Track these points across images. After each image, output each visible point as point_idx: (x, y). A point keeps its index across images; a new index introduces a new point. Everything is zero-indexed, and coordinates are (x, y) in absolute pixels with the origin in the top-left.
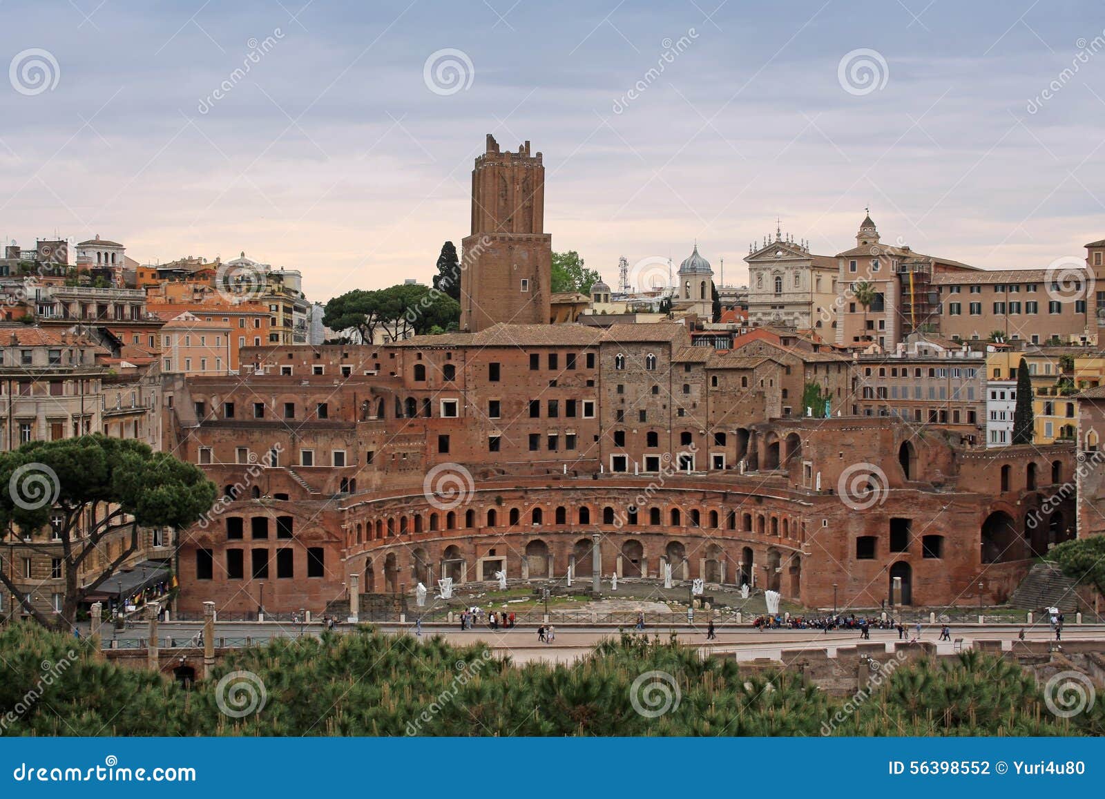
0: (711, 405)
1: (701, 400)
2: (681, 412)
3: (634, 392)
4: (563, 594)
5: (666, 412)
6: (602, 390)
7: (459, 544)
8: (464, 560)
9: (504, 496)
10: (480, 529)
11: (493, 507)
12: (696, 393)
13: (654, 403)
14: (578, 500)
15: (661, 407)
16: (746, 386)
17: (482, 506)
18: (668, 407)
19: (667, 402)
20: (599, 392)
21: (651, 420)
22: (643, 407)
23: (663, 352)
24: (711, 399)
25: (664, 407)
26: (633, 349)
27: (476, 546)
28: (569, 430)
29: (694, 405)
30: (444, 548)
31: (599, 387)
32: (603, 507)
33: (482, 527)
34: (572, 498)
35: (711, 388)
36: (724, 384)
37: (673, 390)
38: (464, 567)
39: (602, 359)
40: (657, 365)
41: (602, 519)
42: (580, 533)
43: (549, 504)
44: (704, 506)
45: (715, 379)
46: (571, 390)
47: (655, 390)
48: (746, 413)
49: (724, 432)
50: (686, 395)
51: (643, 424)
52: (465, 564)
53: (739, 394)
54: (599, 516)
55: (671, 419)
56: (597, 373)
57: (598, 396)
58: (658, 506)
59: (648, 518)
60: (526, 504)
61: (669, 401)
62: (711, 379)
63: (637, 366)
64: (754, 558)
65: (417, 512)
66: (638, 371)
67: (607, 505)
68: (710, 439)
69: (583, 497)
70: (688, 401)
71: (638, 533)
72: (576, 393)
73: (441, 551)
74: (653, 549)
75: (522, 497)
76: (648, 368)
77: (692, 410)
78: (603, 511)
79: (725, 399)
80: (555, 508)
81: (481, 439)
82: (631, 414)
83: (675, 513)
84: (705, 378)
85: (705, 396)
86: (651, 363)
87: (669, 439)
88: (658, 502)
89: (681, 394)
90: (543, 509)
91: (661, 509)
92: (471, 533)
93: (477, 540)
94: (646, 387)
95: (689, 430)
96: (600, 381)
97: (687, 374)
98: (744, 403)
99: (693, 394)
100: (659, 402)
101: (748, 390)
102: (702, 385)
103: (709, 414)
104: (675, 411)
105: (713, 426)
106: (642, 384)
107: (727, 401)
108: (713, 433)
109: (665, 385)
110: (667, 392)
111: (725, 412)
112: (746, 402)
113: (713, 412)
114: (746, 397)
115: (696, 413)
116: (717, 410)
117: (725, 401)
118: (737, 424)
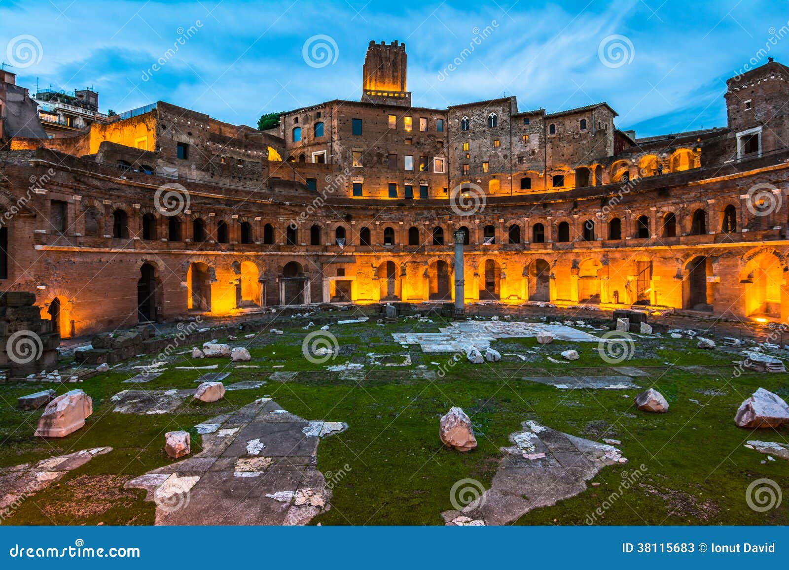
0: (549, 151)
1: (540, 148)
2: (521, 160)
3: (478, 147)
4: (415, 313)
5: (507, 160)
6: (450, 149)
7: (302, 262)
8: (308, 279)
9: (352, 213)
10: (327, 246)
11: (342, 224)
12: (535, 142)
13: (496, 155)
14: (431, 220)
15: (502, 157)
16: (585, 128)
17: (329, 222)
18: (509, 157)
19: (508, 152)
20: (448, 151)
21: (493, 168)
22: (487, 159)
23: (503, 110)
24: (549, 146)
25: (506, 157)
26: (476, 111)
27: (322, 264)
28: (423, 182)
29: (533, 153)
30: (283, 265)
31: (448, 148)
33: (329, 244)
34: (425, 218)
35: (549, 136)
36: (562, 130)
37: (512, 141)
38: (308, 286)
39: (450, 123)
40: (498, 122)
42: (434, 254)
43: (401, 223)
44: (576, 216)
45: (552, 128)
46: (424, 148)
48: (586, 152)
49: (562, 174)
50: (526, 144)
51: (487, 174)
52: (309, 283)
53: (577, 136)
55: (511, 166)
56: (446, 135)
57: (446, 154)
60: (378, 223)
61: (509, 151)
62: (549, 127)
63: (480, 125)
64: (654, 270)
65: (245, 219)
66: (481, 129)
67: (462, 224)
69: (437, 217)
70: (527, 149)
72: (428, 150)
73: (279, 267)
75: (374, 216)
76: (490, 126)
77: (531, 157)
80: (407, 227)
81: (346, 184)
82: (477, 167)
84: (542, 127)
85: (544, 143)
86: (492, 121)
87: (509, 185)
89: (520, 144)
90: (395, 228)
91: (521, 225)
92: (316, 250)
93: (323, 258)
94: (489, 142)
95: (529, 176)
96: (448, 142)
97: (526, 127)
98: (583, 144)
99: (532, 143)
100: (500, 154)
101: (587, 131)
102: (540, 134)
103: (547, 159)
104: (515, 160)
105: (551, 170)
106: (485, 140)
107: (565, 145)
108: (551, 176)
109: (506, 139)
110: (508, 144)
111: (563, 155)
112: (585, 142)
113: (551, 157)
114: (585, 138)
115: (535, 159)
116: (555, 155)
117: (563, 145)
118: (575, 164)
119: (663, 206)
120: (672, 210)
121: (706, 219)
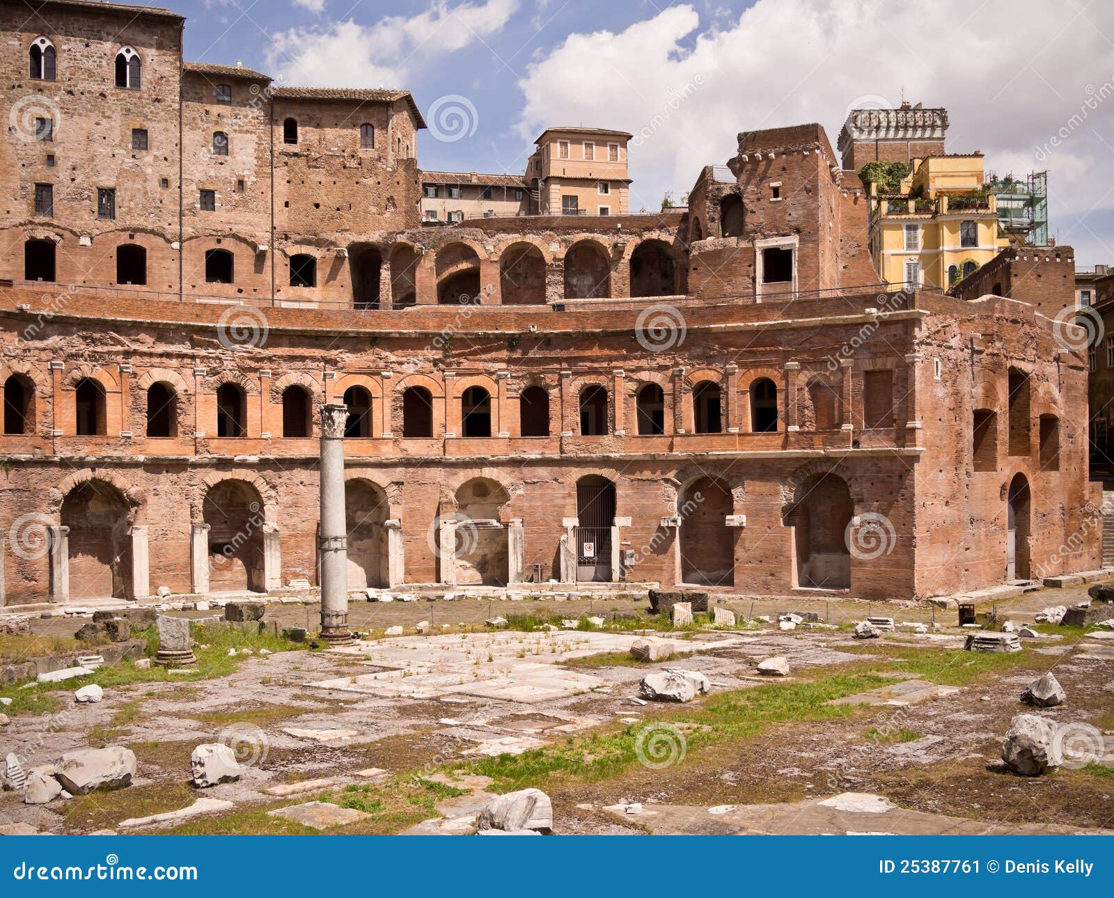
0: (281, 187)
1: (258, 175)
2: (207, 198)
3: (83, 139)
5: (170, 196)
12: (244, 155)
13: (137, 173)
15: (154, 185)
16: (372, 145)
18: (175, 184)
19: (172, 172)
21: (130, 211)
22: (108, 182)
23: (160, 44)
24: (280, 173)
25: (165, 182)
26: (81, 30)
29: (241, 185)
32: (146, 383)
35: (281, 146)
36: (314, 139)
37: (186, 143)
40: (145, 77)
41: (143, 420)
42: (81, 464)
45: (290, 126)
47: (140, 137)
48: (373, 209)
49: (312, 254)
50: (222, 158)
51: (108, 225)
53: (353, 163)
54: (136, 408)
55: (181, 214)
58: (305, 380)
59: (276, 413)
61: (175, 170)
62: (281, 124)
63: (91, 74)
64: (620, 503)
66: (95, 88)
67: (159, 375)
68: (278, 271)
69: (86, 349)
70: (224, 172)
71: (254, 459)
74: (295, 505)
76: (121, 82)
77: (236, 196)
78: (144, 395)
79: (318, 175)
82: (78, 196)
83: (358, 399)
84: (265, 120)
85: (268, 163)
86: (129, 69)
87: (175, 265)
88: (307, 371)
89: (206, 154)
91: (314, 390)
94: (117, 128)
95: (228, 245)
97: (223, 108)
98: (365, 186)
99: (238, 158)
100: (149, 171)
101: (376, 155)
102: (260, 138)
103: (276, 210)
104: (192, 197)
105: (287, 238)
106: (104, 122)
107: (323, 180)
108: (286, 255)
109: (166, 130)
110: (172, 147)
111: (317, 206)
112: (370, 181)
113: (287, 204)
114: (372, 170)
115: (245, 203)
116: (296, 201)
117: (318, 179)
118: (347, 235)
119: (640, 369)
120: (657, 378)
121: (723, 403)
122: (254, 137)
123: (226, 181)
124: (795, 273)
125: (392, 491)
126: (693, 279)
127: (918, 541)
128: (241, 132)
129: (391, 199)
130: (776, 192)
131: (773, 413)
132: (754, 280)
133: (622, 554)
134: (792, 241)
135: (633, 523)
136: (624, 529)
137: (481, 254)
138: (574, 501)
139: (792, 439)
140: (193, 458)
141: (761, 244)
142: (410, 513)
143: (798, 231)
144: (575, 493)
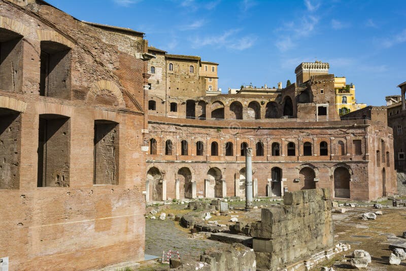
0: (168, 83)
1: (162, 79)
2: (150, 86)
16: (193, 72)
24: (168, 79)
29: (158, 82)
32: (165, 140)
35: (168, 71)
36: (177, 69)
41: (164, 150)
42: (151, 162)
45: (171, 66)
48: (193, 90)
49: (176, 102)
50: (153, 74)
53: (187, 77)
54: (163, 147)
62: (169, 65)
64: (283, 175)
67: (168, 138)
68: (167, 107)
70: (154, 78)
77: (157, 85)
78: (165, 143)
79: (178, 80)
84: (165, 64)
85: (165, 76)
95: (154, 99)
97: (153, 60)
99: (157, 74)
101: (194, 75)
102: (163, 69)
103: (167, 90)
105: (170, 98)
108: (169, 102)
111: (178, 89)
112: (192, 82)
113: (170, 88)
114: (193, 79)
115: (159, 87)
116: (173, 87)
117: (178, 81)
118: (186, 97)
119: (289, 138)
120: (293, 140)
121: (312, 148)
122: (161, 69)
123: (154, 81)
124: (327, 113)
125: (223, 171)
126: (298, 114)
127: (369, 185)
128: (158, 67)
129: (198, 87)
130: (322, 92)
131: (326, 150)
132: (316, 115)
133: (284, 189)
134: (326, 105)
135: (287, 180)
136: (284, 182)
137: (225, 104)
138: (270, 174)
139: (332, 158)
140: (176, 161)
141: (318, 105)
142: (227, 177)
143: (328, 102)
144: (271, 171)
